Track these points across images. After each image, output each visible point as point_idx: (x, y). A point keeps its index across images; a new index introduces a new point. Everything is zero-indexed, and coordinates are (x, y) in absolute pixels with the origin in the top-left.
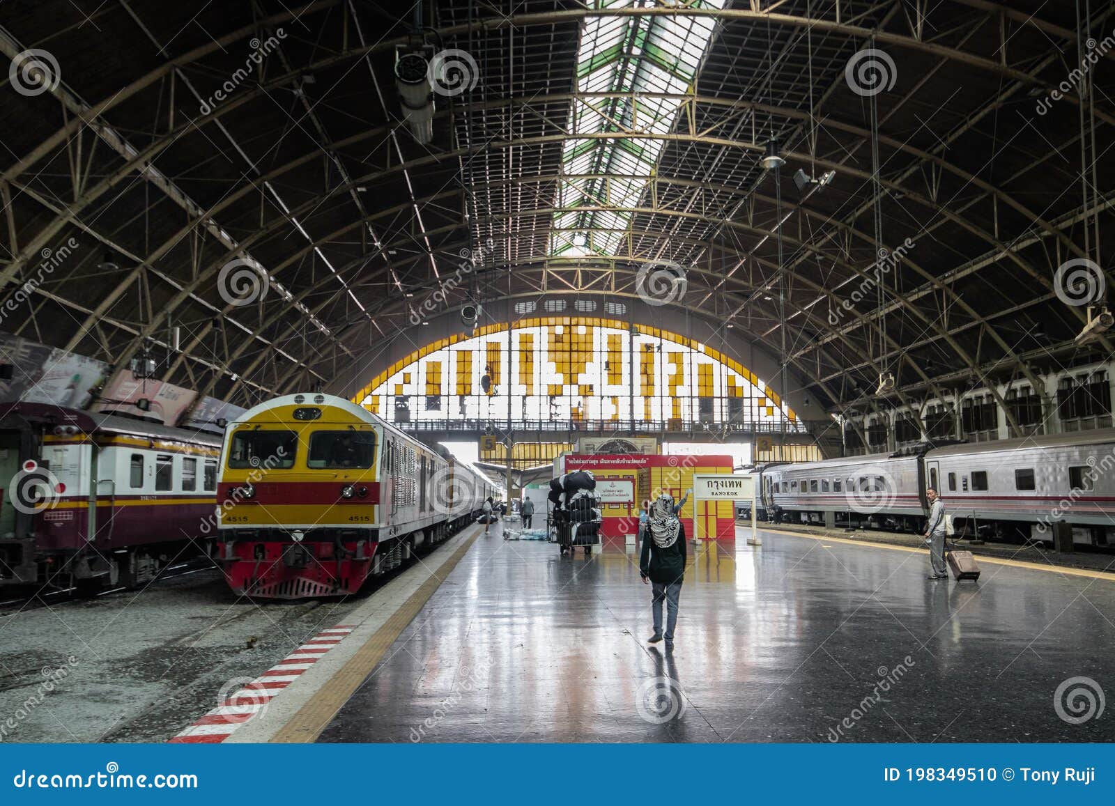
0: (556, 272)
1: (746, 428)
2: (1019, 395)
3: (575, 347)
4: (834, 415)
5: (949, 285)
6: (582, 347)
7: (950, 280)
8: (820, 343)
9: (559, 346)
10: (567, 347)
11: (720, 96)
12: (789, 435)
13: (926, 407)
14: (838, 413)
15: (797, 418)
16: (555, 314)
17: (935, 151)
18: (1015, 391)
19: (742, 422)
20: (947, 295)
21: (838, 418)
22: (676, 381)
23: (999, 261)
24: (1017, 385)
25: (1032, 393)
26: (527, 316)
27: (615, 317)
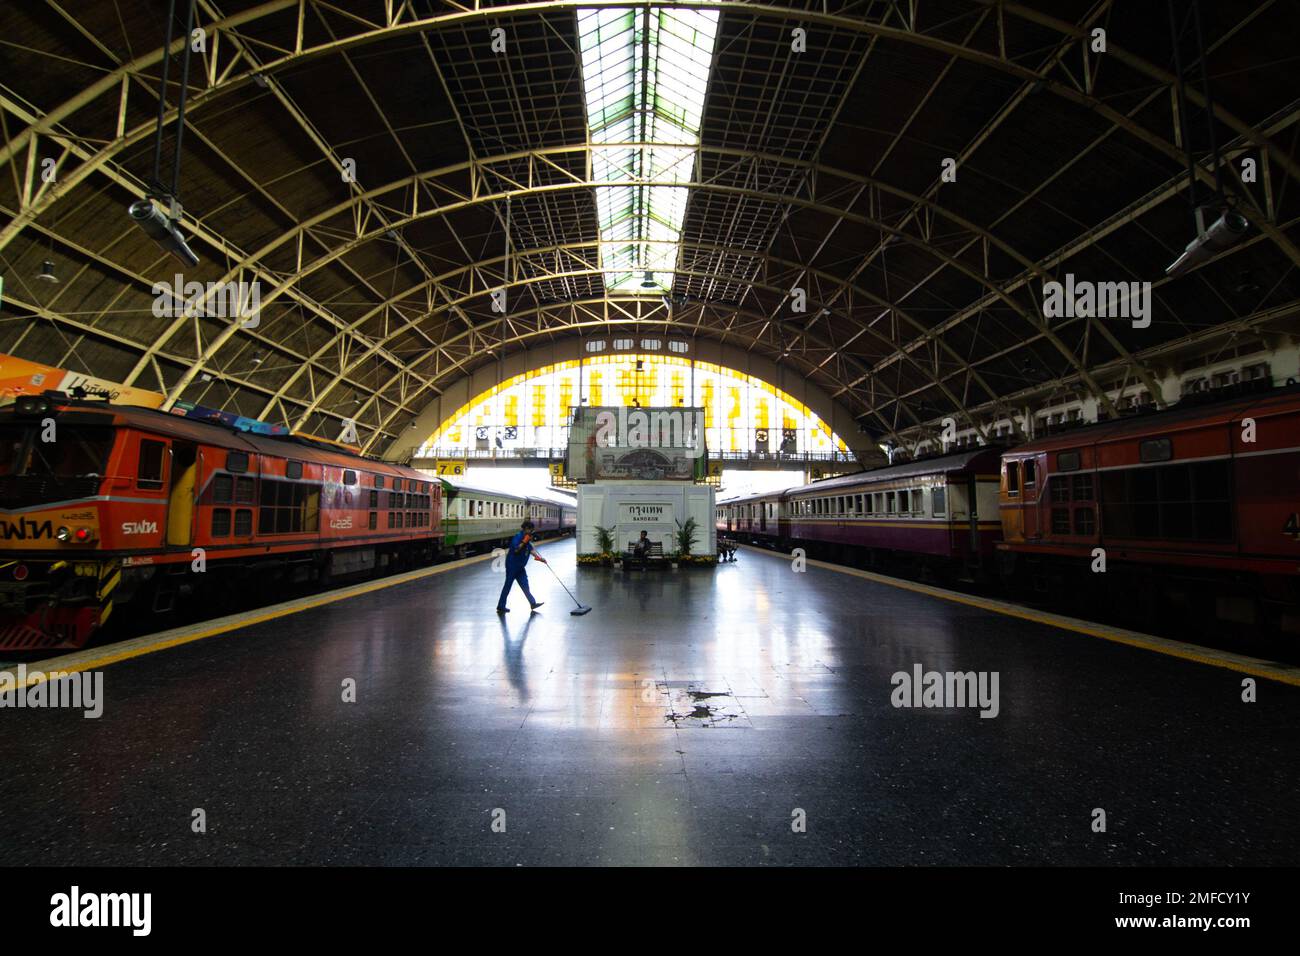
0: (615, 303)
1: (799, 457)
2: (999, 434)
3: (640, 382)
4: (882, 447)
5: (940, 336)
6: (648, 382)
7: (941, 331)
8: (875, 371)
9: (627, 381)
10: (633, 382)
11: (727, 146)
12: (840, 463)
13: (918, 448)
14: (885, 443)
15: (847, 449)
16: (623, 352)
17: (928, 196)
18: (996, 431)
19: (795, 452)
20: (938, 345)
21: (885, 448)
22: (735, 413)
23: (966, 320)
24: (998, 425)
25: (1011, 432)
26: (597, 354)
27: (678, 355)
